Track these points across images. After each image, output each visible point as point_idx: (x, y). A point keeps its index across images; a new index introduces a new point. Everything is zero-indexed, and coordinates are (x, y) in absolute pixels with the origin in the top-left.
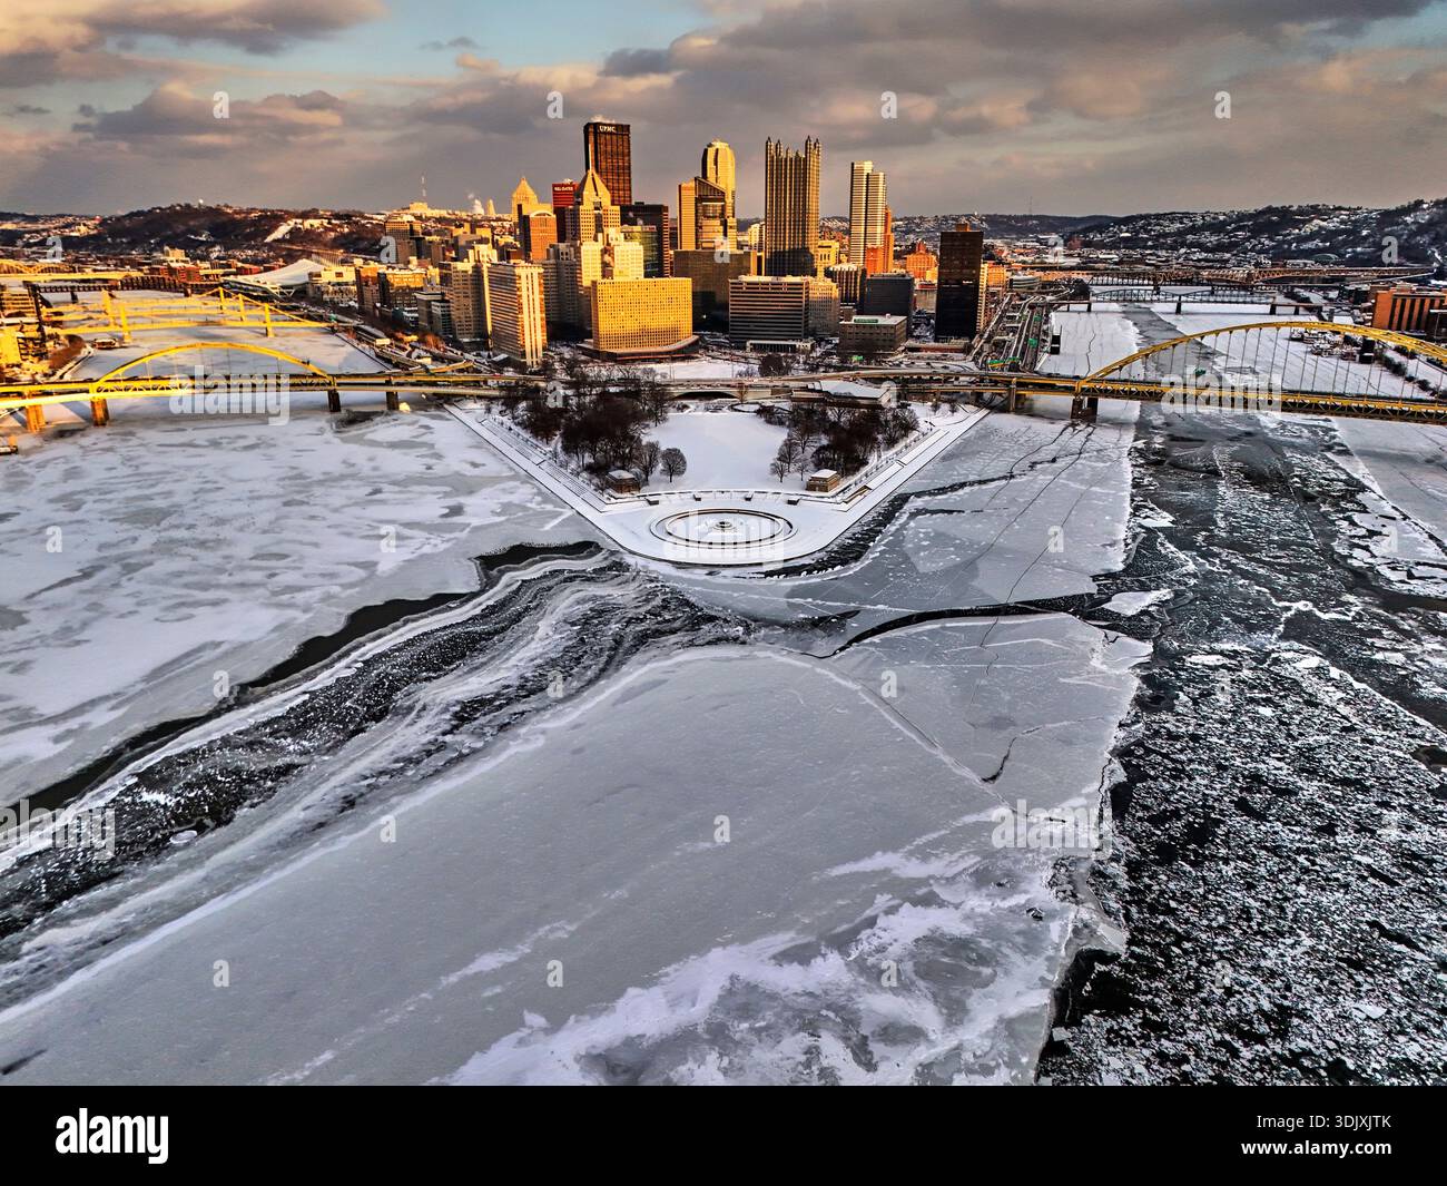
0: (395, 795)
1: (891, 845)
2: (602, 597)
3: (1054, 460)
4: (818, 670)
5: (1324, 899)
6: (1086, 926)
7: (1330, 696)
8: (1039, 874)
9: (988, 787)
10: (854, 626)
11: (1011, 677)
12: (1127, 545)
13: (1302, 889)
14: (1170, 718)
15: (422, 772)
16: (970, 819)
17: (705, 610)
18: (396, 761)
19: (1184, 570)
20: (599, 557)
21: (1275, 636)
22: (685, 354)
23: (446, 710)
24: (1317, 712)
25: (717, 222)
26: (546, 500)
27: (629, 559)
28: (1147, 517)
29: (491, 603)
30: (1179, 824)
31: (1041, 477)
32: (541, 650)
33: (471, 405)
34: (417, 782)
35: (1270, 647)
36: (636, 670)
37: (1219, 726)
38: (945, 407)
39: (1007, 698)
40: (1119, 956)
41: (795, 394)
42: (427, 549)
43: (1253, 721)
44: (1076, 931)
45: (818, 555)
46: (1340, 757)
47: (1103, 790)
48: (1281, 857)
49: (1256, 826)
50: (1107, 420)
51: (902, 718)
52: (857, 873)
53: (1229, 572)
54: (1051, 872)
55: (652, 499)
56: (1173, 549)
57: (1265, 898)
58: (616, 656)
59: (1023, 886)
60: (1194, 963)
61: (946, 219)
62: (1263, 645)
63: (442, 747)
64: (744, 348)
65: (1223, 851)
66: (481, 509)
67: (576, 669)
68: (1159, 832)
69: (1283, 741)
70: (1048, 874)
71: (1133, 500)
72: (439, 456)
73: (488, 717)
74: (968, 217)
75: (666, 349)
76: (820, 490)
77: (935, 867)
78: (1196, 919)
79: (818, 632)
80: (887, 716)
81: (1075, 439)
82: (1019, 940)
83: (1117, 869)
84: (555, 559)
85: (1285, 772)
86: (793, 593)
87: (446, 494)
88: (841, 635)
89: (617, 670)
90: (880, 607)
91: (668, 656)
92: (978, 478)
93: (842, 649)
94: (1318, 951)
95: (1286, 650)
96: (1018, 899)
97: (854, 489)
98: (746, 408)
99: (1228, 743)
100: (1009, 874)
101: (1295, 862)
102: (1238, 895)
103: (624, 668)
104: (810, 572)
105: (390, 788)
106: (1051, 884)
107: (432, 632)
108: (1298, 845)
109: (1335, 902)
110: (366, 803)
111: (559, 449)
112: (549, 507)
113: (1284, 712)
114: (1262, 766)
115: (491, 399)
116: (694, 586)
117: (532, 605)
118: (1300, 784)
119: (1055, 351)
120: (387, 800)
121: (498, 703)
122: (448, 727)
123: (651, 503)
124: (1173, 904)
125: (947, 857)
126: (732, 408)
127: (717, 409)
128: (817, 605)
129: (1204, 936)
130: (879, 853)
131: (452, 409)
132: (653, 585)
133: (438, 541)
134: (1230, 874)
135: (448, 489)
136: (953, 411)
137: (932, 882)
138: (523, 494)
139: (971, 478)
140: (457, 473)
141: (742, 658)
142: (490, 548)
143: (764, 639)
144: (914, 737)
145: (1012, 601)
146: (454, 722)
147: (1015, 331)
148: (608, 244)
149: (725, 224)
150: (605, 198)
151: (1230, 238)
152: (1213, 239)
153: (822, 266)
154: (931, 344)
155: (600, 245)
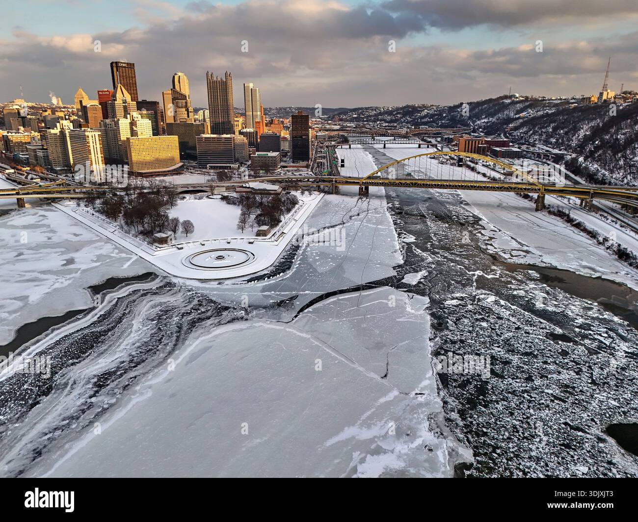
0: (67, 442)
1: (351, 423)
2: (165, 303)
3: (358, 215)
4: (288, 330)
5: (542, 415)
6: (453, 450)
7: (505, 314)
8: (422, 425)
9: (384, 381)
10: (298, 304)
11: (376, 321)
12: (401, 251)
13: (532, 411)
14: (449, 333)
15: (81, 424)
16: (382, 400)
17: (222, 304)
18: (64, 420)
19: (428, 261)
20: (158, 280)
21: (474, 288)
22: (177, 172)
23: (88, 382)
24: (503, 322)
25: (184, 109)
26: (121, 252)
27: (174, 280)
28: (404, 238)
29: (102, 313)
30: (472, 386)
31: (356, 223)
32: (137, 338)
33: (67, 203)
34: (79, 432)
35: (474, 293)
36: (193, 342)
37: (469, 334)
38: (306, 193)
39: (378, 332)
40: (473, 464)
41: (238, 189)
42: (57, 285)
43: (481, 329)
44: (450, 454)
45: (270, 268)
46: (520, 342)
47: (434, 374)
48: (517, 396)
49: (502, 382)
50: (373, 196)
51: (334, 350)
52: (339, 442)
53: (445, 260)
54: (428, 423)
55: (179, 246)
56: (421, 252)
57: (520, 419)
58: (181, 336)
59: (419, 434)
60: (505, 461)
61: (280, 109)
62: (471, 293)
63: (91, 406)
64: (206, 168)
65: (494, 397)
66: (85, 259)
67: (160, 347)
68: (465, 393)
69: (496, 338)
70: (427, 424)
71: (396, 231)
72: (54, 232)
73: (115, 383)
74: (290, 108)
75: (167, 169)
76: (263, 236)
77: (375, 431)
78: (497, 436)
79: (281, 308)
80: (328, 350)
81: (364, 204)
82: (426, 465)
83: (454, 415)
84: (133, 284)
85: (503, 353)
86: (264, 289)
87: (63, 253)
88: (293, 309)
89: (183, 344)
90: (307, 292)
91: (209, 332)
92: (330, 225)
93: (296, 317)
94: (550, 442)
95: (481, 294)
96: (418, 442)
97: (278, 234)
98: (214, 197)
99: (476, 342)
100: (410, 428)
101: (524, 397)
102: (508, 419)
103: (187, 342)
104: (269, 278)
105: (63, 438)
106: (431, 430)
107: (70, 334)
108: (522, 389)
109: (547, 415)
110: (49, 451)
111: (124, 224)
112: (124, 255)
113: (491, 323)
114: (493, 351)
115: (79, 199)
116: (212, 291)
117: (127, 312)
118: (510, 358)
119: (343, 166)
120: (62, 447)
121: (119, 373)
122: (92, 393)
123: (179, 249)
124: (485, 430)
125: (379, 424)
126: (208, 197)
127: (200, 198)
128: (277, 295)
129: (503, 445)
130: (346, 428)
131: (57, 205)
132: (191, 293)
133: (63, 280)
134: (501, 409)
135: (63, 250)
136: (310, 195)
137: (376, 439)
138: (107, 249)
139: (327, 225)
140: (67, 240)
141: (248, 328)
142: (96, 281)
143: (257, 316)
144: (343, 360)
145: (363, 283)
146: (95, 389)
147: (324, 157)
148: (133, 120)
149: (187, 110)
150: (128, 97)
151: (395, 117)
152: (389, 118)
153: (237, 130)
154: (292, 164)
155: (129, 121)
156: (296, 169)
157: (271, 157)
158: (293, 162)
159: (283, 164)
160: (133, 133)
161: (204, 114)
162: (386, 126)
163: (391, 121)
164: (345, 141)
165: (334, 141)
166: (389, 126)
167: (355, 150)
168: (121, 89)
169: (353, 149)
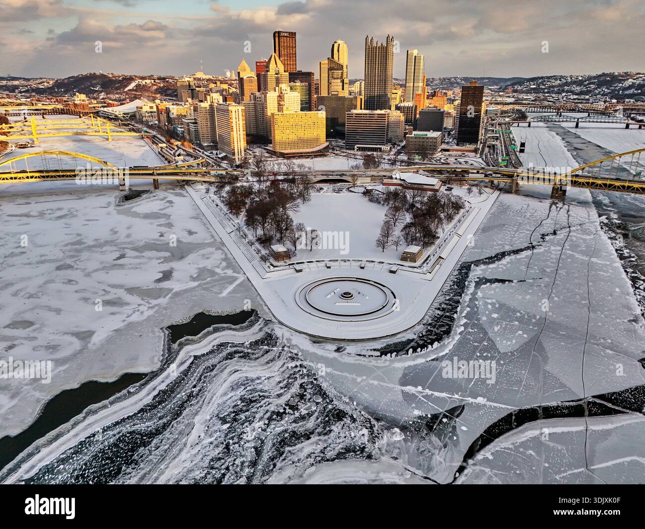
22: (321, 153)
31: (552, 247)
38: (475, 190)
41: (385, 181)
61: (444, 79)
64: (354, 149)
74: (455, 78)
75: (311, 150)
76: (411, 262)
81: (561, 213)
92: (511, 248)
97: (432, 259)
98: (356, 189)
119: (523, 151)
126: (348, 190)
127: (339, 191)
136: (480, 193)
147: (497, 139)
148: (281, 93)
149: (343, 82)
150: (281, 67)
151: (587, 88)
152: (578, 89)
153: (393, 104)
154: (456, 147)
155: (277, 94)
156: (460, 153)
157: (431, 138)
158: (458, 145)
159: (444, 146)
160: (280, 108)
161: (361, 85)
162: (574, 99)
163: (581, 93)
164: (522, 117)
165: (509, 117)
166: (578, 99)
167: (535, 129)
168: (275, 58)
169: (534, 127)
